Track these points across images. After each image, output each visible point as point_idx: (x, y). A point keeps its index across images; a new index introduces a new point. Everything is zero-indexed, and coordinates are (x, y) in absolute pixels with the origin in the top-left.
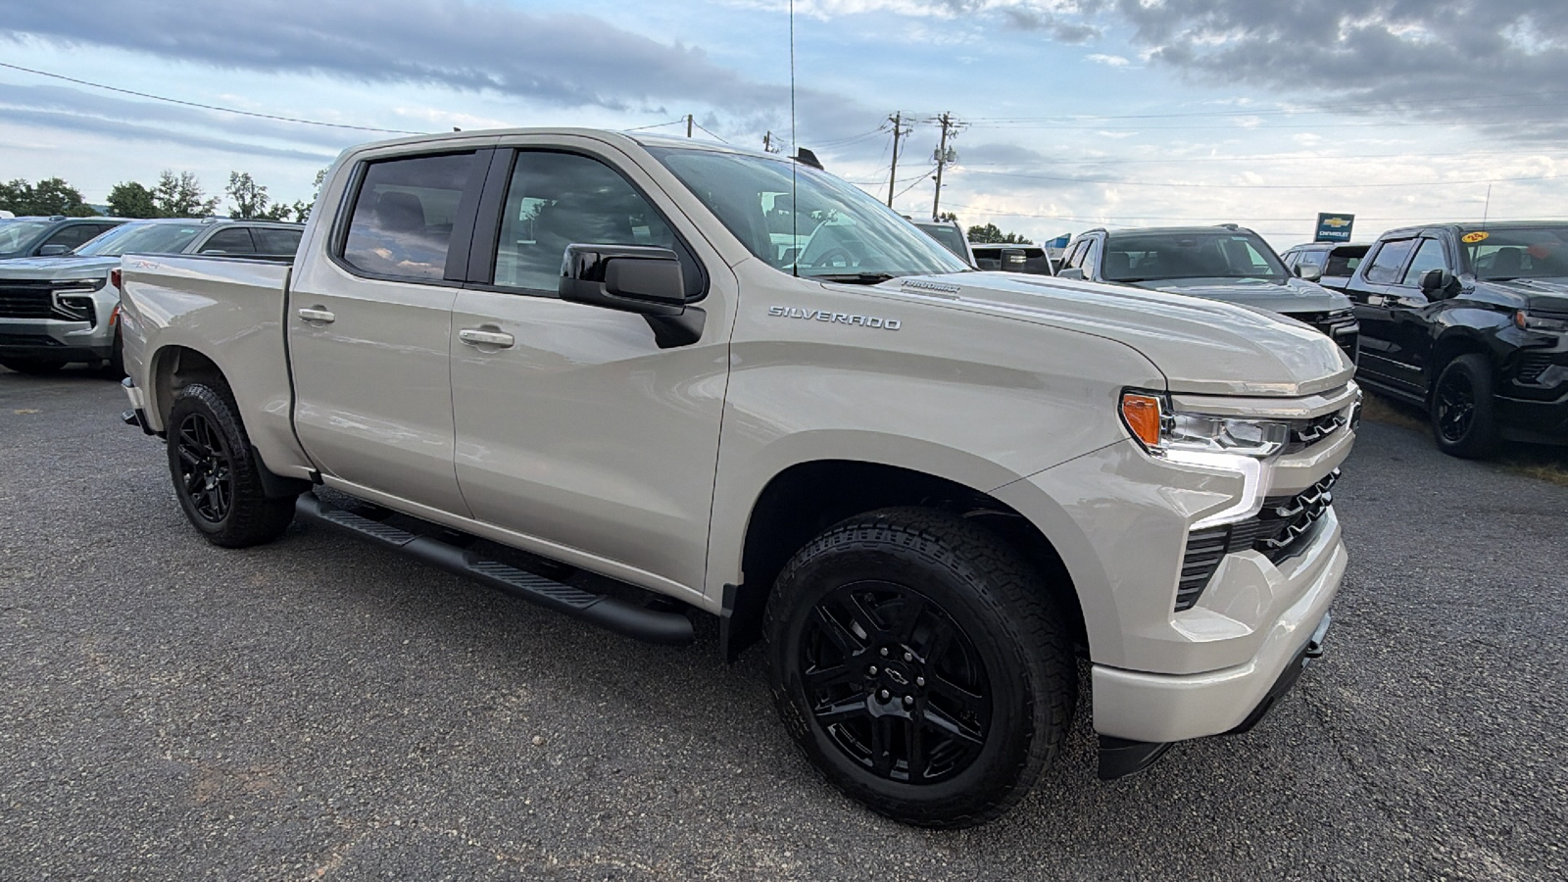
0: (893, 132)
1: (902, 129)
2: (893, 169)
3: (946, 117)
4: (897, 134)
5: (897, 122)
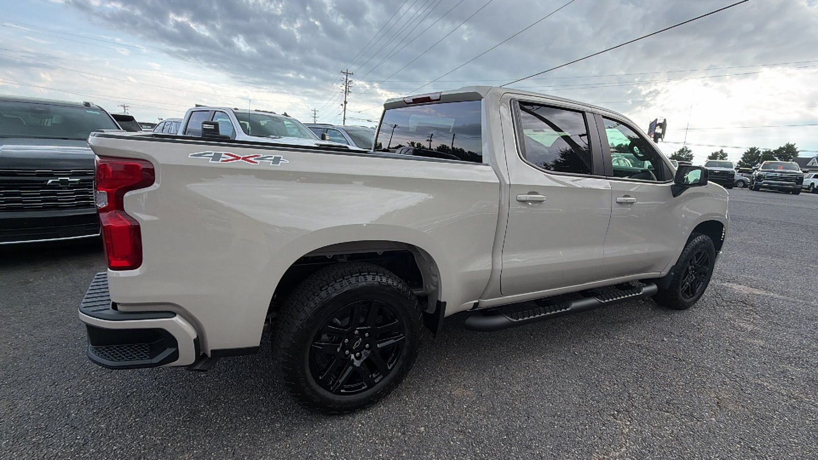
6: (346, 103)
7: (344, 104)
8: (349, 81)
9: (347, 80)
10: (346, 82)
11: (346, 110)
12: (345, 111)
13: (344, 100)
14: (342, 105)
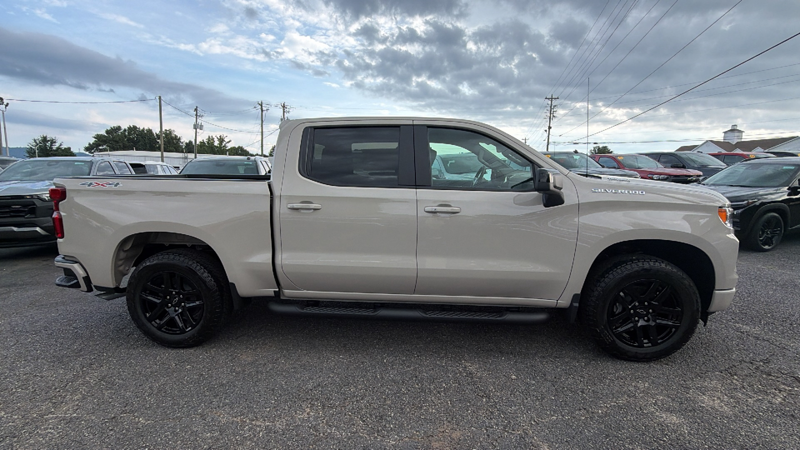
0: (260, 110)
1: (264, 109)
2: (262, 126)
3: (284, 104)
4: (262, 111)
5: (261, 106)
6: (550, 128)
7: (548, 130)
8: (554, 106)
9: (551, 104)
10: (551, 107)
11: (550, 136)
12: (548, 136)
13: (548, 125)
14: (546, 131)
